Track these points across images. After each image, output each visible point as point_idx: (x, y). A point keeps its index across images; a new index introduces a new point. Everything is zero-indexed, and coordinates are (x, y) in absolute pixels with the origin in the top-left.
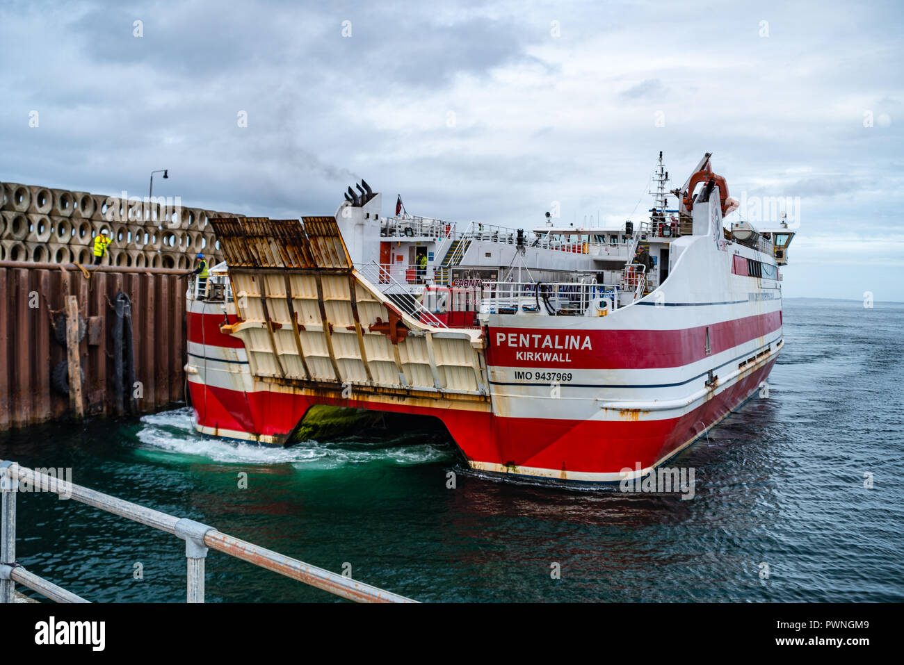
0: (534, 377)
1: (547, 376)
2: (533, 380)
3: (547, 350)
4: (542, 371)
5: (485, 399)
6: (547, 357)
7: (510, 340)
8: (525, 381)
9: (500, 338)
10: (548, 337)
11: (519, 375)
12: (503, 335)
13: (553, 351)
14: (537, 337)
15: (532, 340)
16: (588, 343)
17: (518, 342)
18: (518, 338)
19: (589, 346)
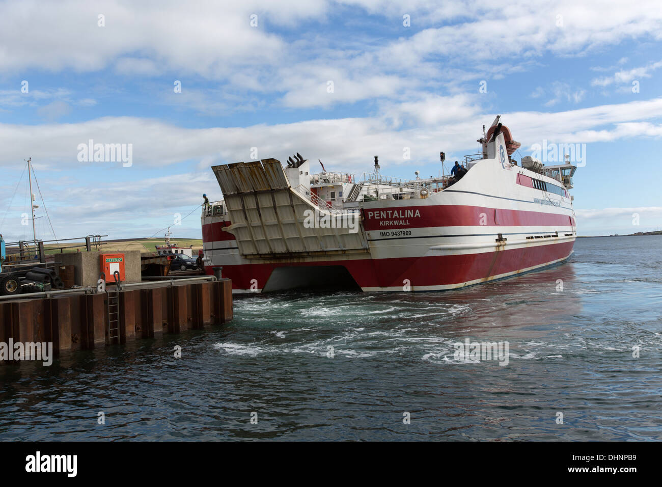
0: (391, 234)
1: (397, 234)
2: (390, 237)
3: (396, 219)
4: (394, 231)
5: (367, 250)
6: (396, 223)
7: (376, 215)
8: (386, 237)
9: (370, 215)
10: (396, 212)
11: (383, 234)
12: (372, 213)
13: (399, 219)
14: (390, 212)
15: (387, 214)
16: (418, 214)
17: (380, 216)
18: (380, 213)
19: (419, 215)
